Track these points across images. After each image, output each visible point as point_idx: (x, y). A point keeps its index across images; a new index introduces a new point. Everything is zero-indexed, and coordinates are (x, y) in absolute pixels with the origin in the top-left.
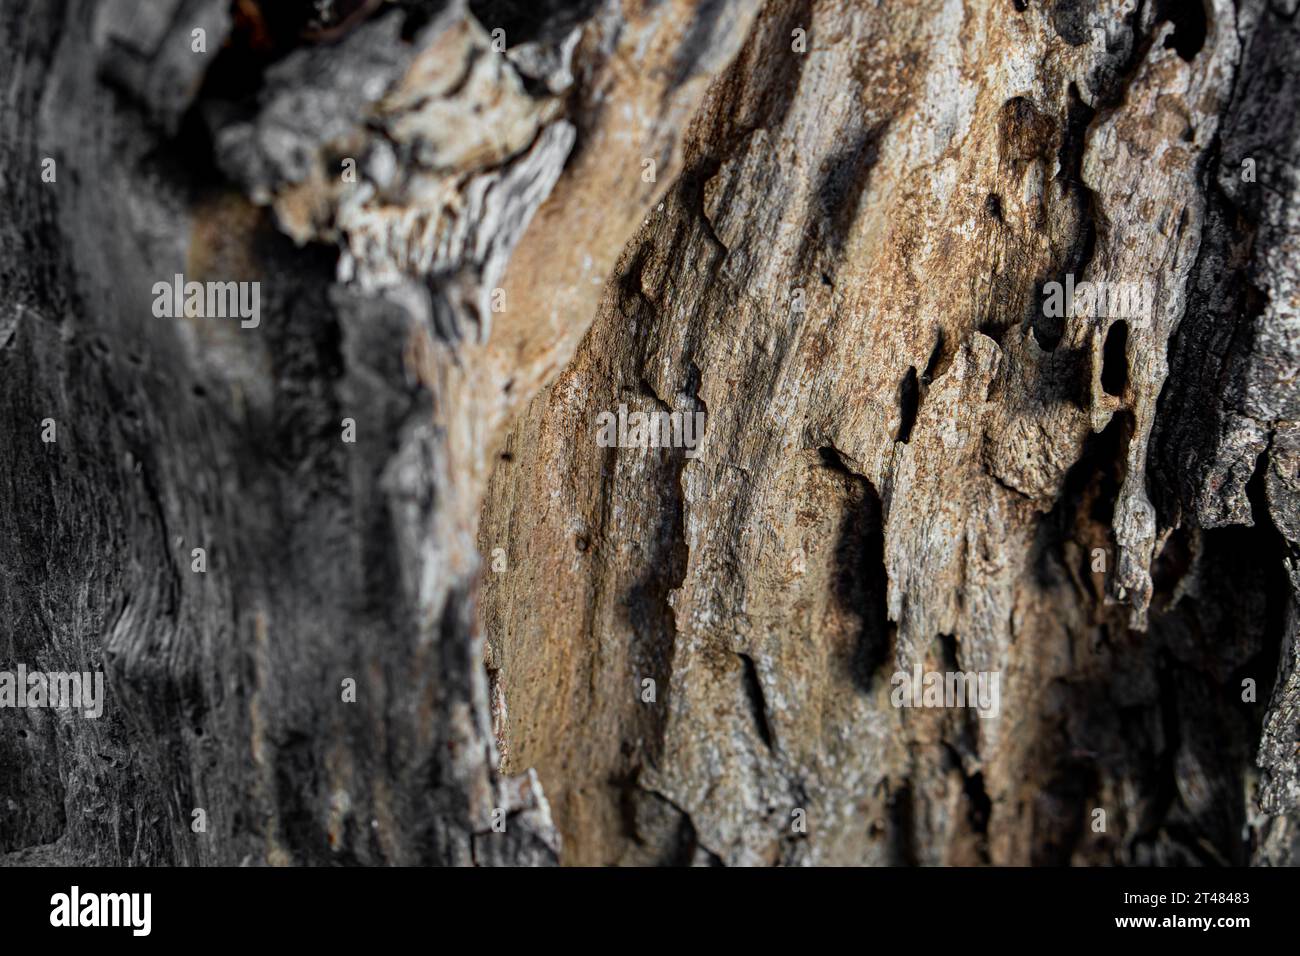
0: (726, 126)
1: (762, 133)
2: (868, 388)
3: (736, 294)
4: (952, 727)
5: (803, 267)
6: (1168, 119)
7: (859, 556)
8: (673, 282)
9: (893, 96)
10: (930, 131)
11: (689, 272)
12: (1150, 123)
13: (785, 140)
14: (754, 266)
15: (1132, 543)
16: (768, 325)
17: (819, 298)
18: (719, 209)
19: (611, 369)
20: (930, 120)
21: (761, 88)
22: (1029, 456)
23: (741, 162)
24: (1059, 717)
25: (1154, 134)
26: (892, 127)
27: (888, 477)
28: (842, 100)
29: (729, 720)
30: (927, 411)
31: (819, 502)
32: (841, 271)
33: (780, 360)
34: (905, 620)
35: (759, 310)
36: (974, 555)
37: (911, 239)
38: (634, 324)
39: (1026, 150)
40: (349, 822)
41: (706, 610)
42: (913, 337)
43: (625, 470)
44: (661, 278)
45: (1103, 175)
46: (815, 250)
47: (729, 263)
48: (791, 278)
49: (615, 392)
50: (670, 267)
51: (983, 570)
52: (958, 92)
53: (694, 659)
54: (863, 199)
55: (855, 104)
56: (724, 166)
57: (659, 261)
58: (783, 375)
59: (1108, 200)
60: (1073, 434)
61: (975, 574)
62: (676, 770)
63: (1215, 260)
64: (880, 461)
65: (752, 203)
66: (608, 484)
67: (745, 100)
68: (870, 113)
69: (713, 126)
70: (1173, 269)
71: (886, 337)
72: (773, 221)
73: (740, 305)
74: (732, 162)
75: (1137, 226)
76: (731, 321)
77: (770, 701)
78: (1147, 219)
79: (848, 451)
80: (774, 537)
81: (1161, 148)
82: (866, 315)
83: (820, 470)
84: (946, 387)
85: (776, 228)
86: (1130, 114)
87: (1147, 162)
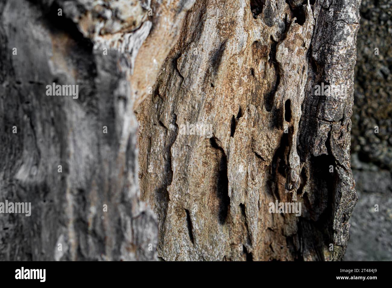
0: (183, 44)
1: (193, 43)
2: (223, 120)
3: (187, 91)
4: (244, 238)
5: (205, 82)
6: (298, 41)
7: (218, 179)
8: (168, 90)
9: (228, 33)
10: (237, 43)
11: (173, 87)
12: (293, 42)
13: (200, 45)
14: (192, 82)
15: (294, 167)
16: (195, 100)
17: (210, 91)
18: (182, 67)
19: (150, 119)
20: (237, 40)
21: (192, 32)
22: (264, 145)
23: (187, 52)
24: (269, 243)
25: (295, 45)
26: (228, 40)
27: (228, 148)
28: (214, 34)
29: (182, 234)
30: (238, 129)
31: (208, 159)
32: (216, 81)
33: (199, 111)
34: (232, 196)
35: (193, 95)
36: (250, 178)
37: (232, 77)
38: (156, 105)
39: (259, 56)
40: (95, 218)
41: (177, 194)
42: (233, 108)
43: (154, 150)
44: (165, 90)
45: (282, 58)
46: (208, 76)
47: (185, 82)
48: (202, 86)
49: (151, 126)
50: (167, 86)
51: (252, 183)
52: (244, 34)
53: (173, 211)
54: (222, 58)
55: (218, 35)
56: (183, 54)
57: (164, 85)
58: (200, 115)
59: (283, 65)
60: (276, 137)
61: (250, 183)
62: (167, 250)
63: (312, 81)
64: (226, 143)
65: (191, 64)
66: (149, 156)
67: (188, 36)
68: (222, 37)
69: (179, 44)
70: (301, 84)
71: (226, 106)
72: (197, 68)
73: (188, 94)
74: (185, 53)
75: (291, 72)
76: (185, 100)
77: (194, 226)
78: (294, 69)
79: (218, 138)
80: (197, 168)
81: (297, 49)
82: (222, 98)
83: (209, 148)
84: (243, 121)
85: (198, 70)
86: (288, 40)
87: (293, 53)
